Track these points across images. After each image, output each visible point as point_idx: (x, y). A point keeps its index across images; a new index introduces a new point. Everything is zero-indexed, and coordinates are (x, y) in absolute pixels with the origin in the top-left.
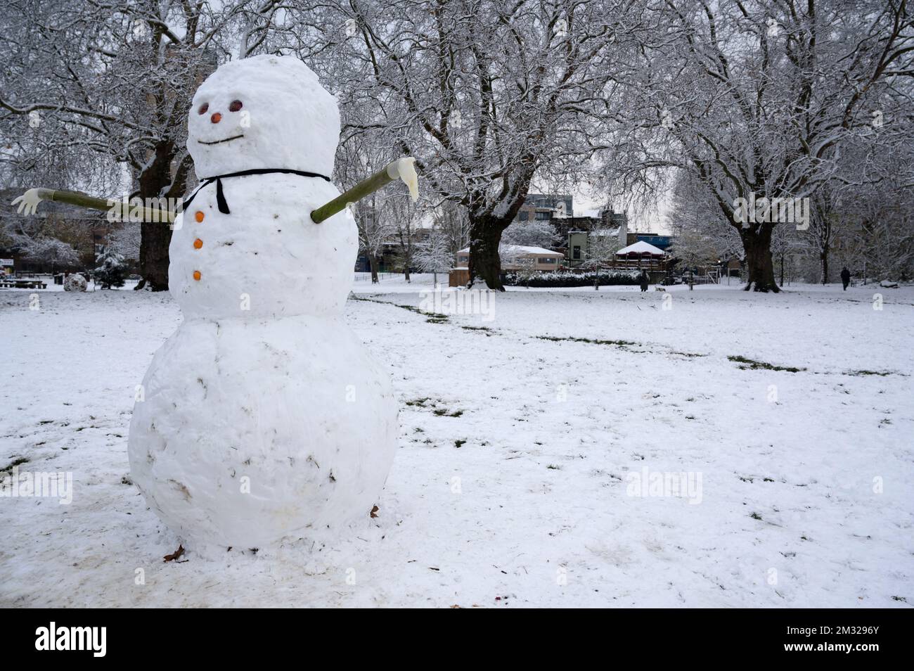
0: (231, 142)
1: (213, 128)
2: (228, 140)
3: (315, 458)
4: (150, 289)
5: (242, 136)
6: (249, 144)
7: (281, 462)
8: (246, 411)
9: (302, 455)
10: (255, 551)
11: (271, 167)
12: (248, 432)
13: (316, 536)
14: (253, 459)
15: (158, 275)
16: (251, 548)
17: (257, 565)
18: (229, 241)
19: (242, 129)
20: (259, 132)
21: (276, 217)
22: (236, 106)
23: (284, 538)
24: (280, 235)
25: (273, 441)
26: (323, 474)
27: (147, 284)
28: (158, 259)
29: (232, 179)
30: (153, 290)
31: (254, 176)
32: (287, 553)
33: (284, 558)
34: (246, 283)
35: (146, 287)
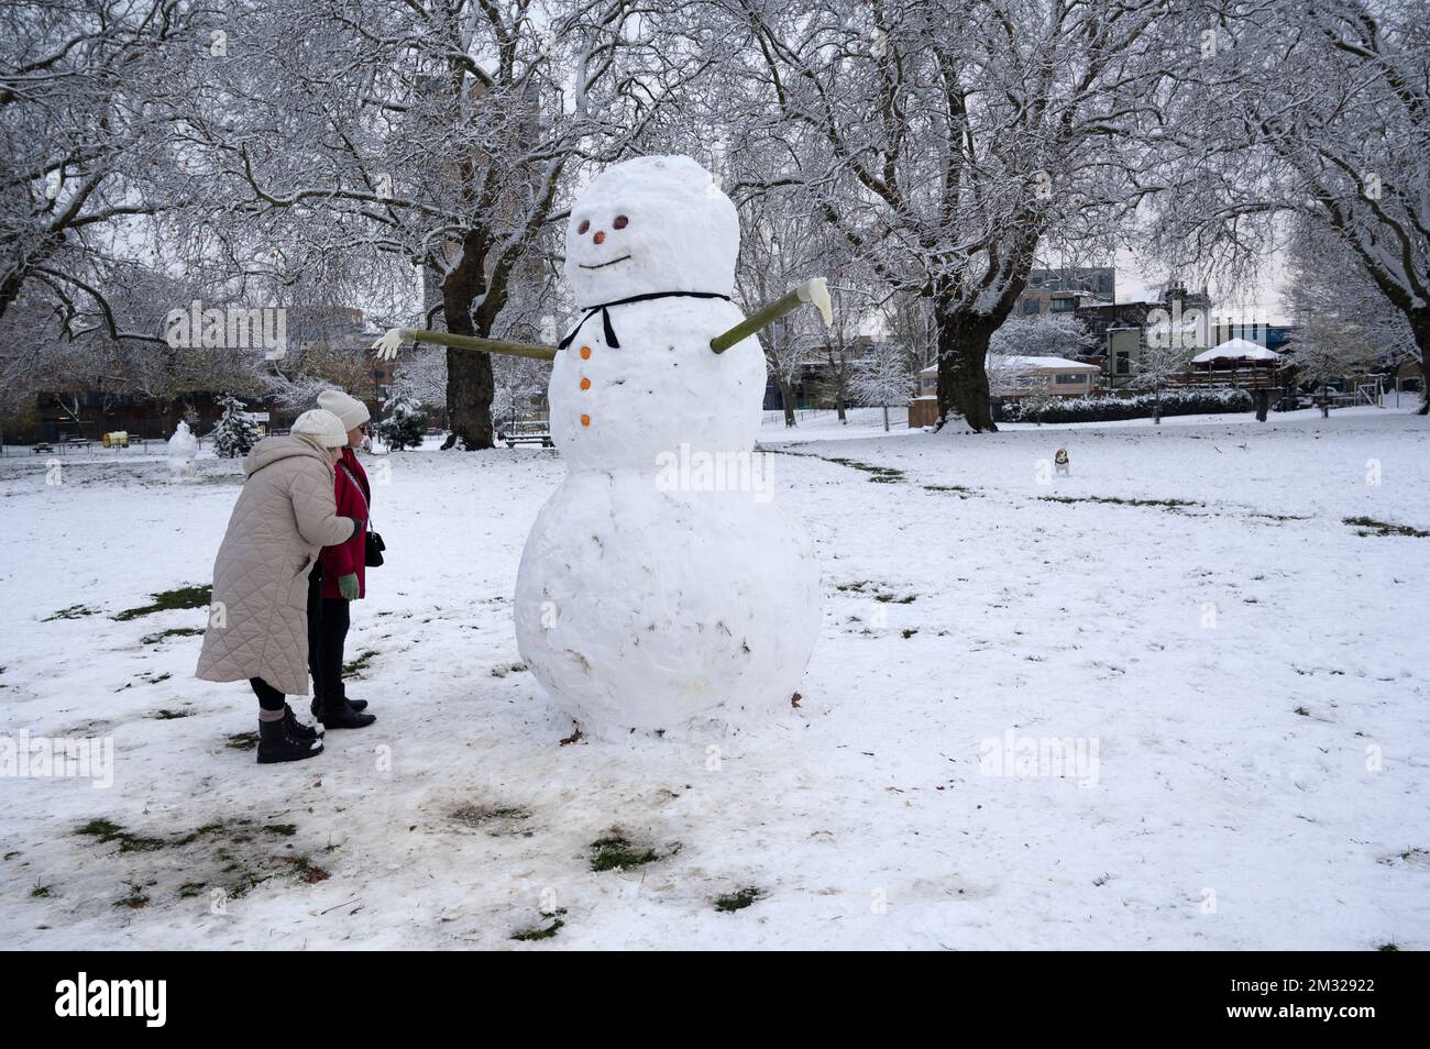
0: (617, 265)
1: (596, 249)
2: (613, 262)
3: (726, 624)
4: (463, 447)
5: (629, 257)
6: (637, 265)
7: (687, 627)
8: (648, 570)
9: (711, 621)
10: (661, 732)
11: (662, 291)
12: (650, 594)
13: (731, 717)
14: (657, 624)
15: (473, 426)
16: (658, 729)
17: (664, 748)
18: (620, 380)
19: (628, 249)
20: (648, 251)
21: (672, 349)
22: (621, 223)
23: (693, 718)
24: (677, 370)
25: (679, 605)
26: (735, 645)
27: (459, 440)
28: (472, 403)
29: (619, 307)
30: (467, 449)
31: (645, 303)
32: (697, 736)
33: (693, 742)
34: (641, 426)
35: (457, 444)
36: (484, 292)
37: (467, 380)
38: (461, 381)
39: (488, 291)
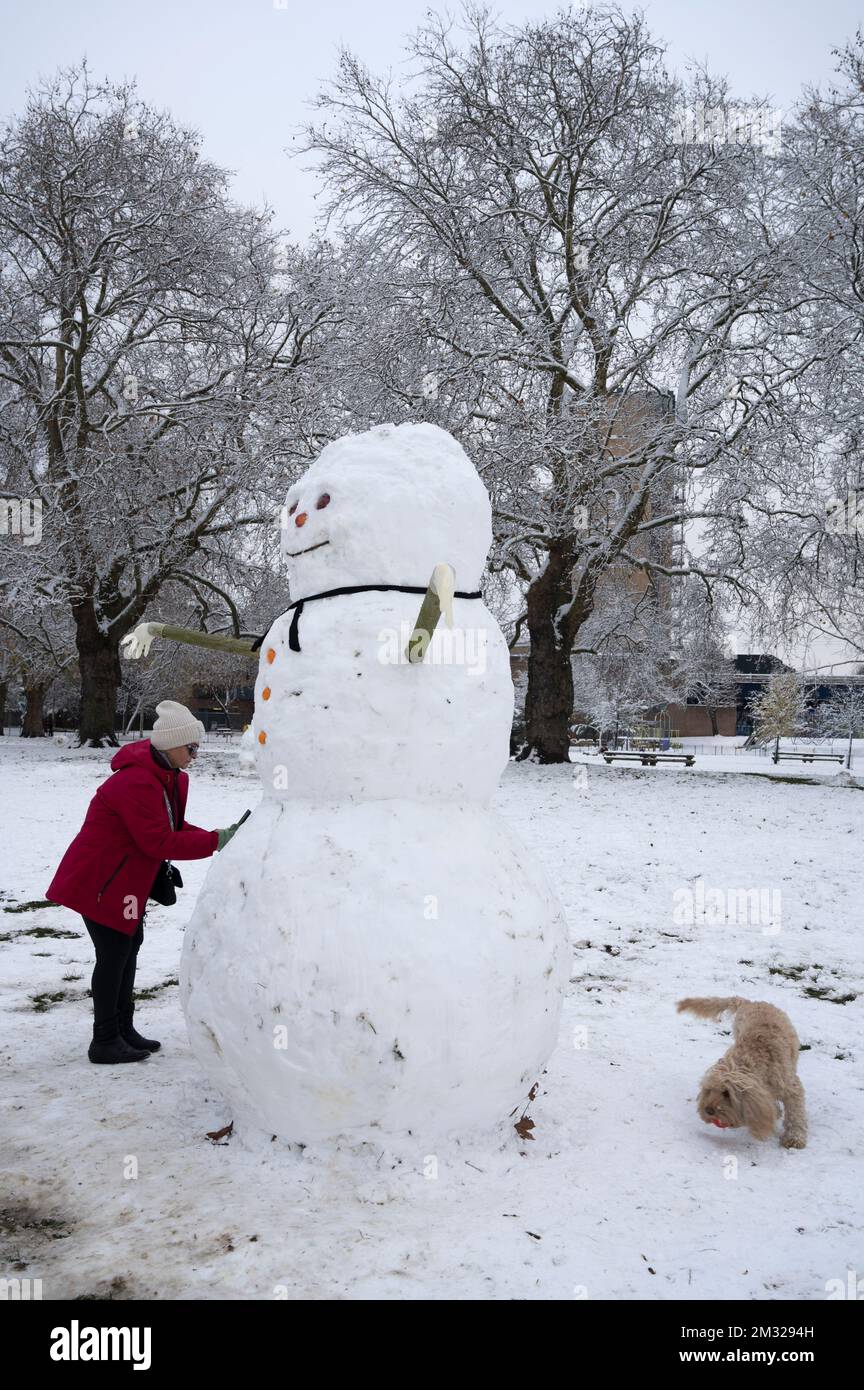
0: (316, 551)
1: (297, 534)
2: (312, 549)
3: (370, 1017)
4: (537, 759)
5: (327, 542)
6: (335, 552)
7: (321, 1015)
8: (283, 933)
9: (351, 1010)
10: (302, 1146)
11: (364, 583)
12: (282, 965)
13: (391, 1144)
14: (284, 1005)
15: (549, 738)
16: (299, 1143)
17: (298, 1171)
18: (297, 691)
19: (325, 532)
20: (346, 535)
21: (358, 655)
22: (324, 501)
23: (341, 1136)
24: (360, 681)
25: (314, 983)
26: (382, 1045)
27: (534, 752)
28: (549, 714)
29: (316, 603)
30: (541, 763)
31: (341, 597)
32: (345, 1160)
33: (336, 1168)
34: (312, 748)
35: (531, 757)
36: (569, 601)
37: (546, 690)
38: (540, 691)
39: (573, 601)
